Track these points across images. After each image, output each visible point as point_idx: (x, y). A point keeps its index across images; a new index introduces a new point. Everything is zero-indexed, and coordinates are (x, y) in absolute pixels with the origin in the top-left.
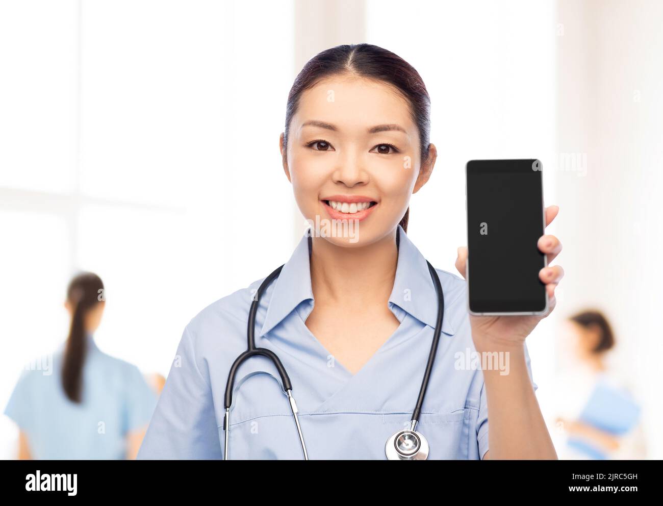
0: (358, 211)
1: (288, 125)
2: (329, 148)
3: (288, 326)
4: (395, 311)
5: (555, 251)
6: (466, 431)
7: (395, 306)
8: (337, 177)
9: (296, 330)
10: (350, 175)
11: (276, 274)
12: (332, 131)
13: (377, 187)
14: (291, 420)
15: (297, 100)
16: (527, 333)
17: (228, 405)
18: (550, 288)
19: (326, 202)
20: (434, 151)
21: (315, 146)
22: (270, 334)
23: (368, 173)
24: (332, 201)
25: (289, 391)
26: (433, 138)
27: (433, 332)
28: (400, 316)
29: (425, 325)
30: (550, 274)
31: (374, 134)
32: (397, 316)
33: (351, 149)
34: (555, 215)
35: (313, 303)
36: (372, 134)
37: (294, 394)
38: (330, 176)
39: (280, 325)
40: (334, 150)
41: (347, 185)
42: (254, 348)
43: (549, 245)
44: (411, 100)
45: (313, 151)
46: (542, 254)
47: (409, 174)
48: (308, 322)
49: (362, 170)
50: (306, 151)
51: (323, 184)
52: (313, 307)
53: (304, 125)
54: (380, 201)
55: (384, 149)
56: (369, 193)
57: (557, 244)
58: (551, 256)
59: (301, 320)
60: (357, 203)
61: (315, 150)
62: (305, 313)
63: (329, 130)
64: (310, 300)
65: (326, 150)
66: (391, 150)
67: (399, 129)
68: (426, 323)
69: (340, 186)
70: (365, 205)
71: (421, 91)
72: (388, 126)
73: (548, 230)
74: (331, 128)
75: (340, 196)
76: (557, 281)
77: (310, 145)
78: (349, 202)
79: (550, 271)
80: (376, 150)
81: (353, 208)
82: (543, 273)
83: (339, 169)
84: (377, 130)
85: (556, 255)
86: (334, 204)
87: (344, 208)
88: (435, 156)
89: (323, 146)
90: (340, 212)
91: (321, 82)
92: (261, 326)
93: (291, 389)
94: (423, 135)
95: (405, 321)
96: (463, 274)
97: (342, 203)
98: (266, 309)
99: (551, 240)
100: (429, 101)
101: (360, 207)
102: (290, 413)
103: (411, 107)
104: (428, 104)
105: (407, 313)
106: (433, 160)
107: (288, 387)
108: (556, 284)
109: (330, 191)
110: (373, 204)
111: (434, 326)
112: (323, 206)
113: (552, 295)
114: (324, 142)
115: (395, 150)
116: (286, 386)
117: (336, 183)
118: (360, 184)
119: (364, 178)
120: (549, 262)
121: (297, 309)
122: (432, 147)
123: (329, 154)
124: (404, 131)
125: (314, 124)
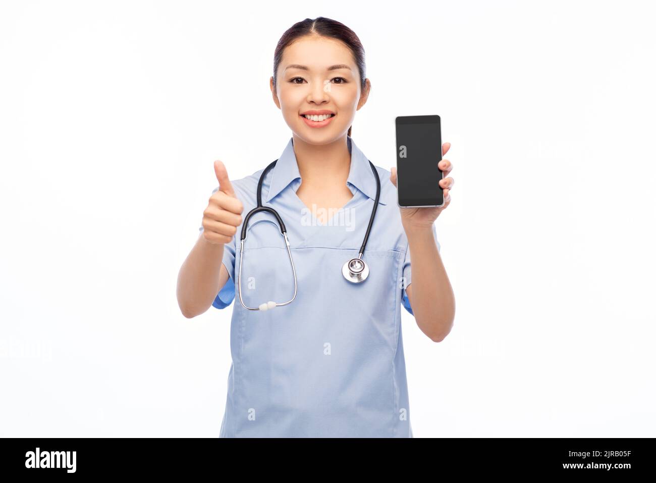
0: (324, 120)
1: (276, 70)
2: (304, 82)
3: (284, 195)
4: (351, 188)
5: (448, 169)
6: (396, 265)
7: (351, 184)
8: (310, 99)
9: (290, 198)
10: (318, 97)
11: (273, 165)
12: (305, 71)
13: (335, 104)
14: (285, 251)
15: (281, 54)
16: (434, 219)
17: (243, 238)
18: (445, 191)
19: (304, 116)
20: (368, 83)
21: (295, 81)
22: (271, 201)
23: (329, 96)
24: (307, 114)
25: (284, 233)
26: (368, 75)
27: (373, 202)
28: (354, 192)
29: (368, 198)
30: (445, 183)
31: (332, 71)
32: (352, 191)
33: (318, 81)
34: (448, 149)
35: (301, 180)
36: (330, 71)
37: (288, 235)
38: (305, 99)
39: (278, 196)
40: (307, 82)
41: (317, 103)
42: (262, 206)
43: (445, 166)
44: (353, 50)
45: (294, 84)
46: (441, 171)
47: (354, 96)
48: (298, 193)
49: (325, 94)
50: (289, 85)
51: (301, 104)
52: (301, 183)
53: (287, 68)
54: (337, 114)
55: (337, 80)
56: (330, 108)
57: (449, 165)
58: (446, 172)
59: (293, 192)
60: (323, 115)
61: (295, 84)
62: (296, 187)
63: (303, 70)
64: (299, 178)
65: (301, 83)
66: (342, 81)
67: (346, 67)
68: (369, 196)
69: (312, 105)
70: (328, 116)
71: (358, 45)
72: (340, 65)
73: (444, 158)
74: (304, 68)
75: (312, 111)
76: (449, 186)
77: (292, 81)
78: (318, 114)
79: (445, 181)
80: (333, 81)
81: (321, 118)
82: (441, 182)
83: (311, 94)
84: (333, 68)
85: (449, 172)
86: (308, 117)
87: (315, 118)
88: (369, 86)
89: (300, 80)
90: (313, 121)
91: (296, 41)
92: (267, 196)
93: (286, 232)
94: (361, 73)
95: (357, 195)
96: (395, 184)
97: (314, 115)
98: (269, 187)
99: (445, 163)
100: (364, 51)
101: (325, 117)
102: (285, 247)
103: (353, 54)
104: (363, 53)
105: (358, 190)
106: (369, 89)
107: (284, 230)
108: (449, 189)
109: (306, 108)
110: (333, 115)
111: (374, 199)
112: (302, 118)
113: (447, 195)
114: (300, 78)
115: (345, 81)
116: (283, 230)
117: (309, 103)
118: (324, 102)
119: (327, 99)
120: (445, 176)
121: (290, 185)
122: (367, 81)
123: (304, 85)
124: (350, 69)
125: (293, 66)
